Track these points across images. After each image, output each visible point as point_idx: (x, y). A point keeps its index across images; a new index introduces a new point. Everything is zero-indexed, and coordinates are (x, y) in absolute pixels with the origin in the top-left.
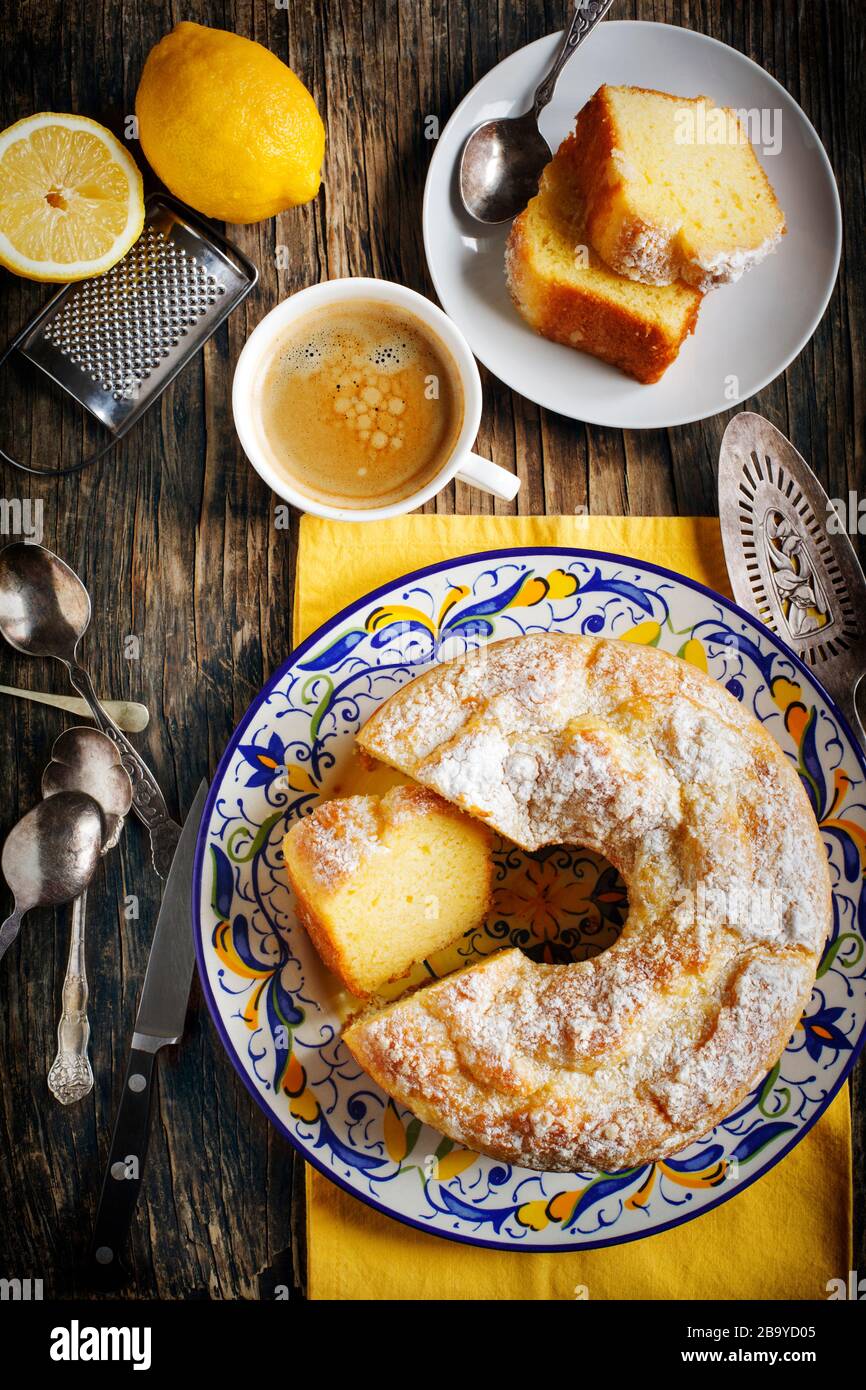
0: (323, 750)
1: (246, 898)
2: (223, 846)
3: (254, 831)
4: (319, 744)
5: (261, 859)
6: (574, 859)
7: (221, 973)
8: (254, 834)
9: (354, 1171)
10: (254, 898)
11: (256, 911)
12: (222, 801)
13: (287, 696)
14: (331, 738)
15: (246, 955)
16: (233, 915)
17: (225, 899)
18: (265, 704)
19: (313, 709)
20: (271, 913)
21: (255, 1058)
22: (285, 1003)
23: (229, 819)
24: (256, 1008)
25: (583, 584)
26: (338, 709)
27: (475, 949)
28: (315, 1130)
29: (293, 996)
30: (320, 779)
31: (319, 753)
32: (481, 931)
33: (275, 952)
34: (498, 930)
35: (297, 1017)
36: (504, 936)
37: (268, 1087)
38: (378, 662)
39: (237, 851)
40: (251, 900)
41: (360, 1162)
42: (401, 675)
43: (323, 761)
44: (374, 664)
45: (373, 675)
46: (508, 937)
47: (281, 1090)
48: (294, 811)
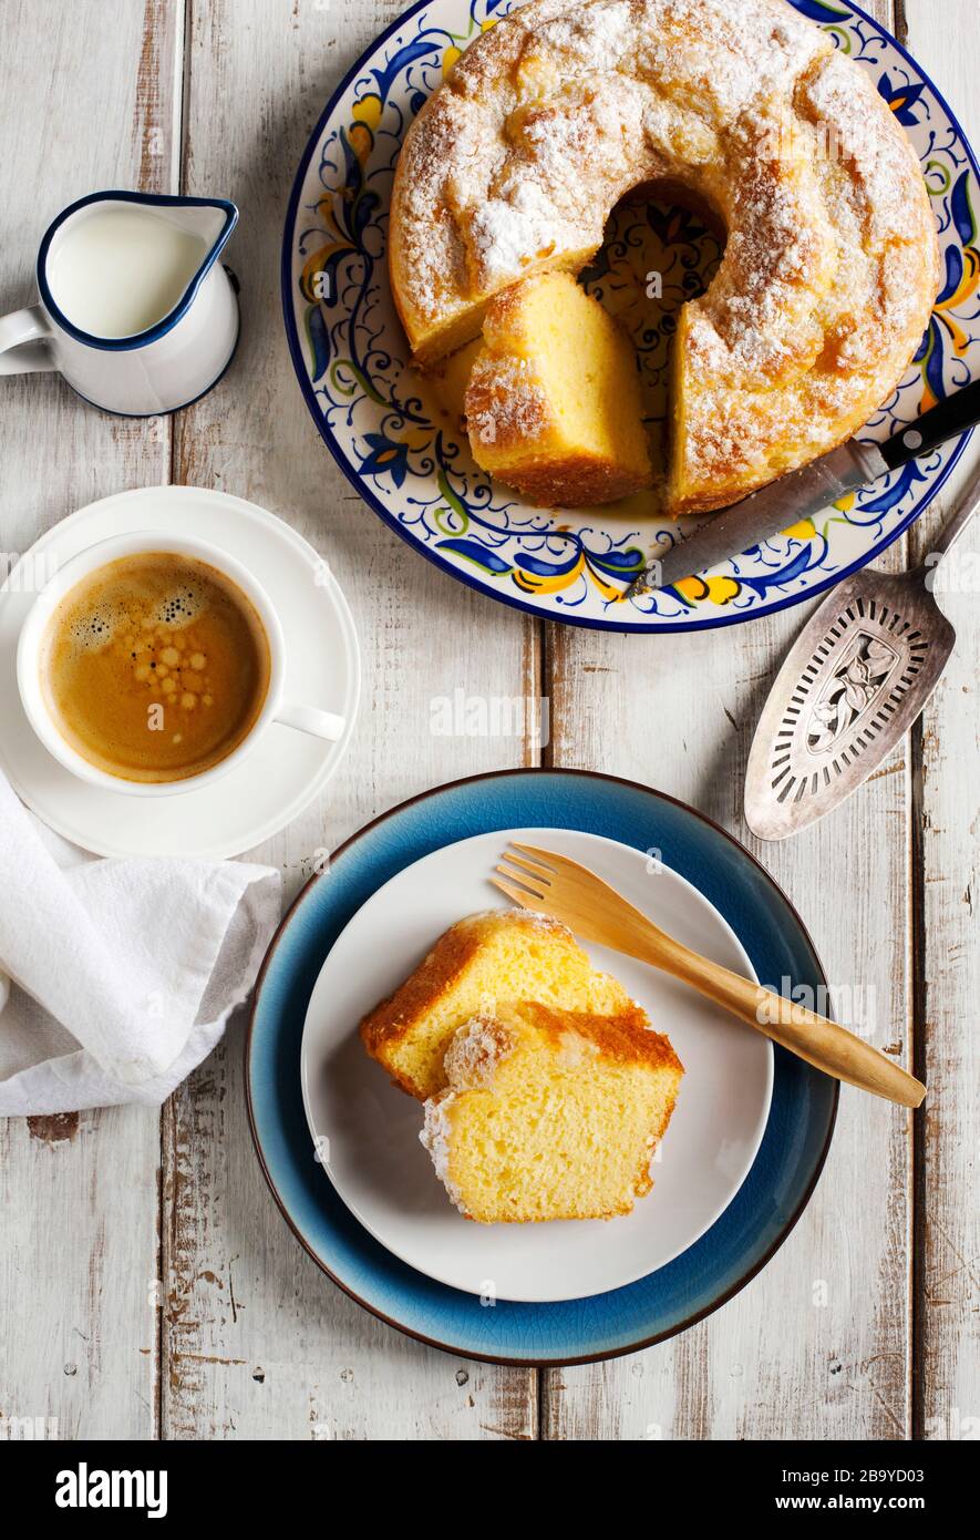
0: (402, 403)
1: (502, 543)
2: (443, 537)
3: (444, 503)
4: (395, 404)
5: (473, 511)
6: (622, 240)
7: (559, 600)
8: (447, 505)
9: (803, 576)
10: (506, 537)
11: (519, 541)
12: (401, 515)
13: (336, 406)
14: (395, 391)
15: (555, 570)
16: (511, 561)
17: (493, 562)
18: (332, 429)
19: (359, 391)
20: (527, 529)
21: (654, 610)
22: (617, 560)
23: (421, 518)
24: (608, 586)
25: (378, 92)
26: (372, 369)
27: (657, 371)
28: (747, 591)
29: (614, 549)
30: (428, 421)
31: (403, 408)
32: (643, 356)
33: (566, 544)
34: (650, 341)
35: (635, 557)
36: (658, 337)
37: (686, 612)
38: (348, 310)
39: (455, 528)
40: (506, 540)
41: (798, 567)
42: (372, 298)
43: (412, 409)
44: (349, 315)
45: (359, 321)
46: (661, 335)
47: (696, 602)
48: (444, 459)
